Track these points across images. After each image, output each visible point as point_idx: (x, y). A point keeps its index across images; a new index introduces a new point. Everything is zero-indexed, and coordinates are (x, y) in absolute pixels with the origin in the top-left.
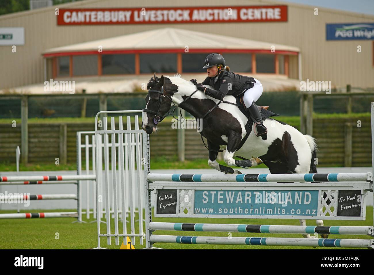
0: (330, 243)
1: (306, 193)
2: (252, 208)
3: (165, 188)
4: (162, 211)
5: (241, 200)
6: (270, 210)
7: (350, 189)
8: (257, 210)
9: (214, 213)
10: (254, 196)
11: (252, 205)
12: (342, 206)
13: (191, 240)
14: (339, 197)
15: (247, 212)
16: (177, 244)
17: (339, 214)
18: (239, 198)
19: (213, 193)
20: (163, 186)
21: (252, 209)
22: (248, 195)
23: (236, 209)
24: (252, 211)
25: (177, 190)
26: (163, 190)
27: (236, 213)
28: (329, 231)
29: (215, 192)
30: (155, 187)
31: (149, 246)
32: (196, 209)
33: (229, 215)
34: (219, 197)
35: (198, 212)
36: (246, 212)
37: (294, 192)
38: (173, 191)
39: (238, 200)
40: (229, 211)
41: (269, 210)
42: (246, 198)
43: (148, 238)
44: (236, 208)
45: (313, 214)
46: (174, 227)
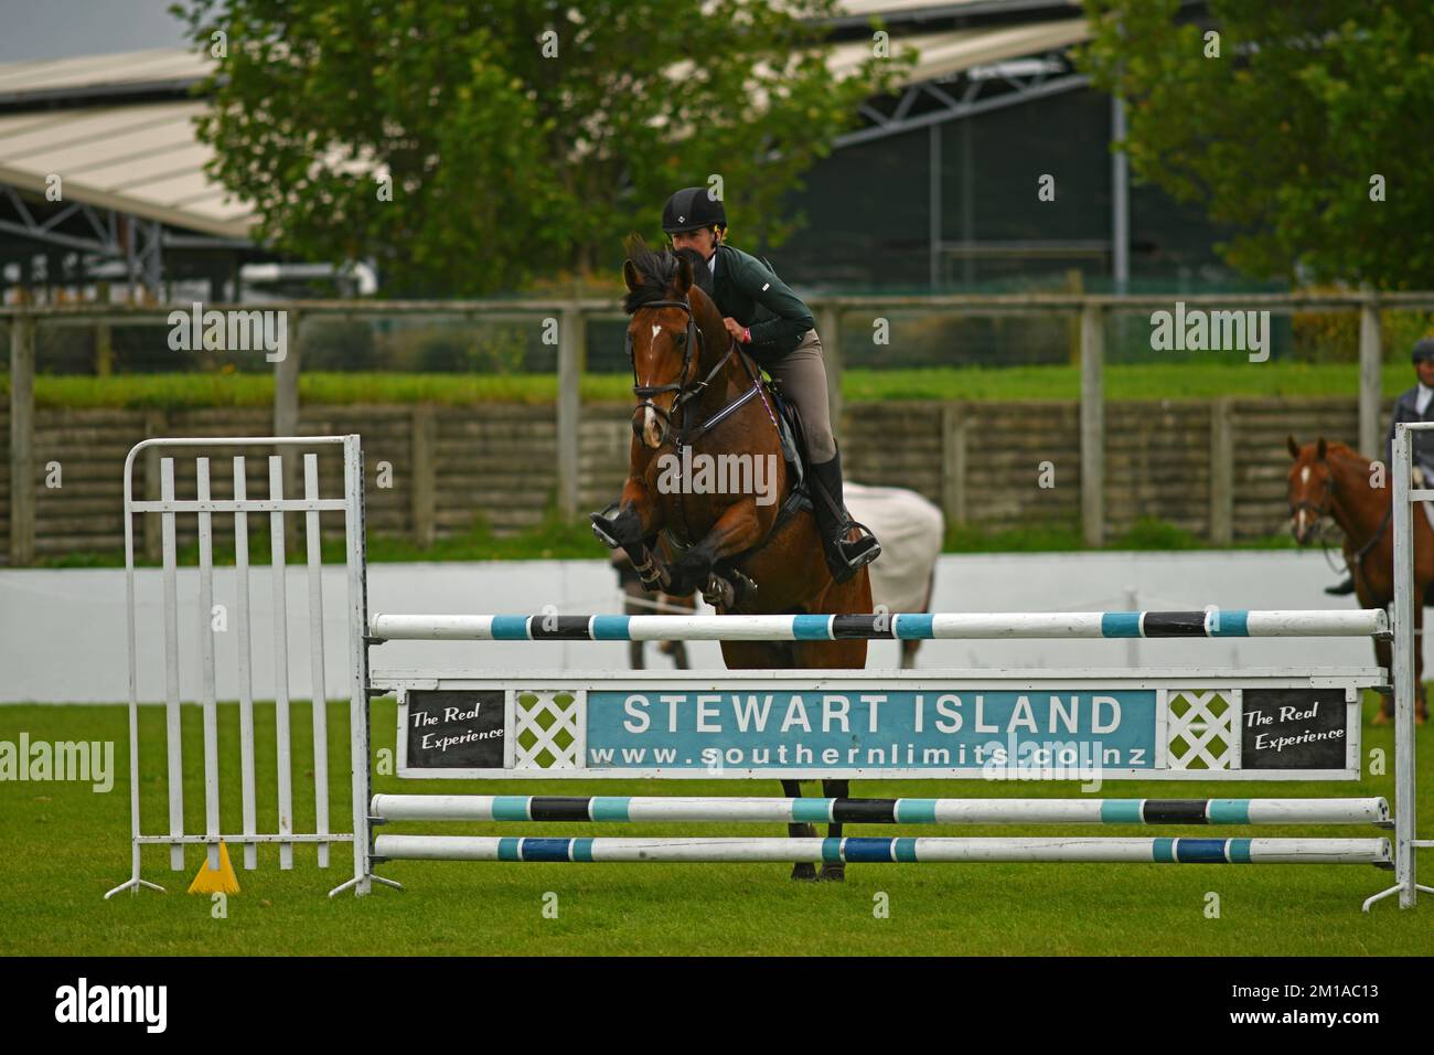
0: (1205, 849)
1: (1097, 701)
2: (854, 748)
3: (445, 687)
4: (432, 761)
5: (804, 721)
6: (936, 753)
7: (1293, 687)
8: (881, 752)
9: (678, 762)
10: (860, 709)
11: (854, 737)
12: (1259, 737)
13: (567, 849)
14: (1245, 709)
15: (835, 761)
16: (501, 863)
17: (1249, 761)
18: (794, 717)
19: (673, 701)
20: (439, 680)
21: (857, 751)
22: (836, 707)
23: (782, 750)
24: (855, 755)
25: (504, 691)
26: (436, 692)
27: (783, 760)
28: (1208, 814)
29: (683, 699)
30: (401, 682)
31: (367, 872)
32: (593, 751)
33: (753, 770)
34: (702, 713)
35: (602, 759)
36: (830, 759)
37: (1047, 695)
38: (482, 696)
39: (789, 721)
40: (748, 756)
41: (933, 751)
42: (828, 715)
43: (362, 846)
44: (782, 747)
45: (1133, 761)
46: (493, 811)
